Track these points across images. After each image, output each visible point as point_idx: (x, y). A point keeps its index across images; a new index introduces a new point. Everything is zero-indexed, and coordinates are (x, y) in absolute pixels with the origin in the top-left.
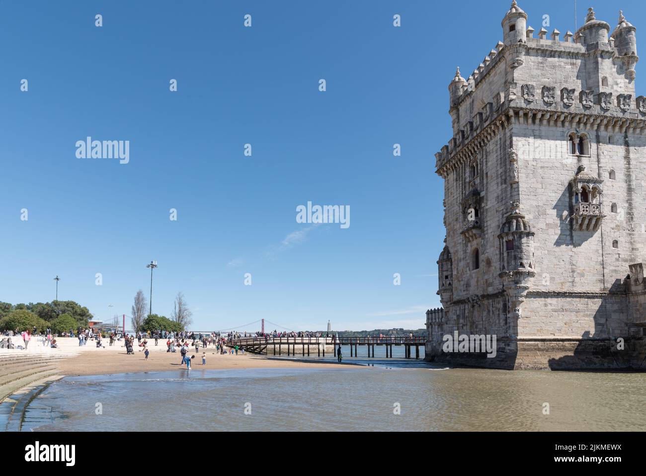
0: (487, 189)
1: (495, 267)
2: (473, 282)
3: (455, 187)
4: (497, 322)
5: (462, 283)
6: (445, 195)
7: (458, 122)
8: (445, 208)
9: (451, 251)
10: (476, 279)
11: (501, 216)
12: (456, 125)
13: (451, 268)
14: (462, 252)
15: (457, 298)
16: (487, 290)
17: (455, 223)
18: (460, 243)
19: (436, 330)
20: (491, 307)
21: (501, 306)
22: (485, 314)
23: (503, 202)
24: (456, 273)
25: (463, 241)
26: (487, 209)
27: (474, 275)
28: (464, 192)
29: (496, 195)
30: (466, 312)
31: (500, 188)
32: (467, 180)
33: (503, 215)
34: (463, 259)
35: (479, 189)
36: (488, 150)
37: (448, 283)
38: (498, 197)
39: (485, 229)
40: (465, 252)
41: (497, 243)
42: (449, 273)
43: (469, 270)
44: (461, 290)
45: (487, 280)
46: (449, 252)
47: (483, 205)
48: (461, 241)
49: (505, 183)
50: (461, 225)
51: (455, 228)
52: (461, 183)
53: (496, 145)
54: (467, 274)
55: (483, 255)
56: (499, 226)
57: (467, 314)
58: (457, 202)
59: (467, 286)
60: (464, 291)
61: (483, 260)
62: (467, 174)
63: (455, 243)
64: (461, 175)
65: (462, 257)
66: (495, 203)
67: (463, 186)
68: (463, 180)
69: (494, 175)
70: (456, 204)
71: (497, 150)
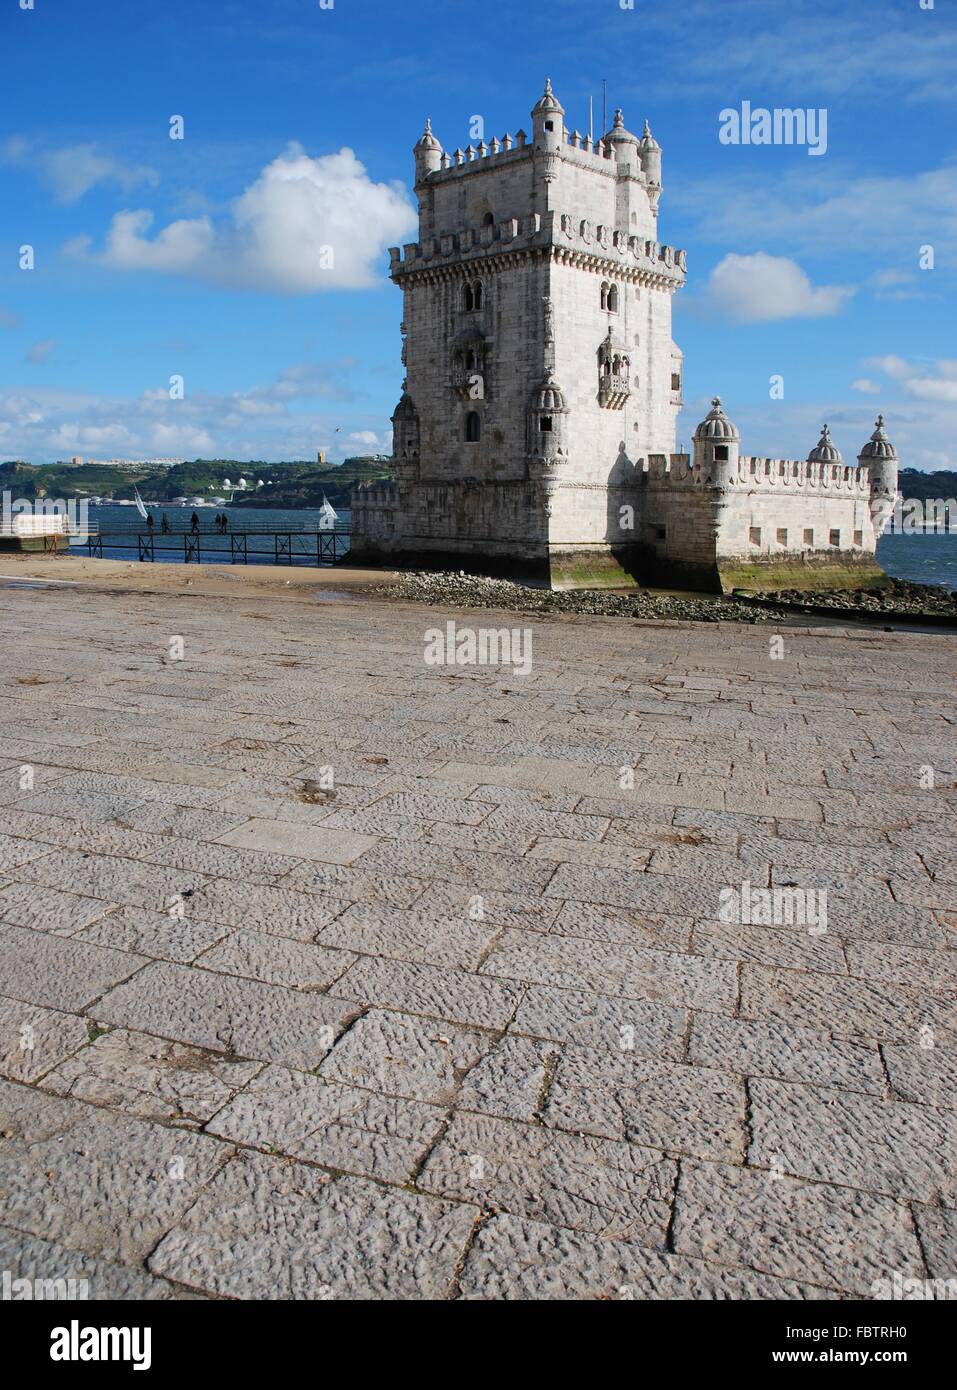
0: (499, 336)
1: (511, 446)
2: (466, 459)
3: (429, 311)
4: (512, 518)
5: (441, 456)
6: (406, 316)
7: (431, 209)
8: (405, 336)
9: (419, 404)
10: (472, 456)
11: (524, 380)
12: (425, 212)
13: (419, 431)
14: (443, 412)
15: (429, 475)
16: (494, 473)
17: (428, 365)
18: (439, 398)
19: (377, 518)
20: (501, 498)
21: (520, 497)
22: (489, 505)
23: (530, 362)
24: (427, 438)
25: (445, 394)
26: (498, 364)
27: (467, 449)
28: (450, 325)
29: (516, 348)
30: (450, 498)
31: (524, 341)
32: (458, 309)
33: (528, 378)
34: (446, 422)
35: (482, 329)
36: (503, 281)
37: (412, 451)
38: (519, 352)
39: (494, 390)
40: (451, 413)
41: (517, 413)
42: (414, 437)
43: (458, 440)
44: (438, 466)
45: (493, 460)
46: (412, 406)
47: (490, 355)
48: (441, 394)
49: (535, 335)
50: (442, 371)
51: (428, 372)
52: (442, 308)
53: (519, 280)
54: (454, 445)
55: (488, 425)
56: (520, 392)
57: (451, 502)
58: (433, 335)
59: (451, 463)
60: (445, 468)
61: (487, 432)
62: (456, 300)
63: (427, 395)
64: (443, 298)
65: (444, 418)
66: (515, 359)
67: (448, 316)
68: (447, 307)
69: (514, 320)
70: (430, 337)
71: (519, 287)
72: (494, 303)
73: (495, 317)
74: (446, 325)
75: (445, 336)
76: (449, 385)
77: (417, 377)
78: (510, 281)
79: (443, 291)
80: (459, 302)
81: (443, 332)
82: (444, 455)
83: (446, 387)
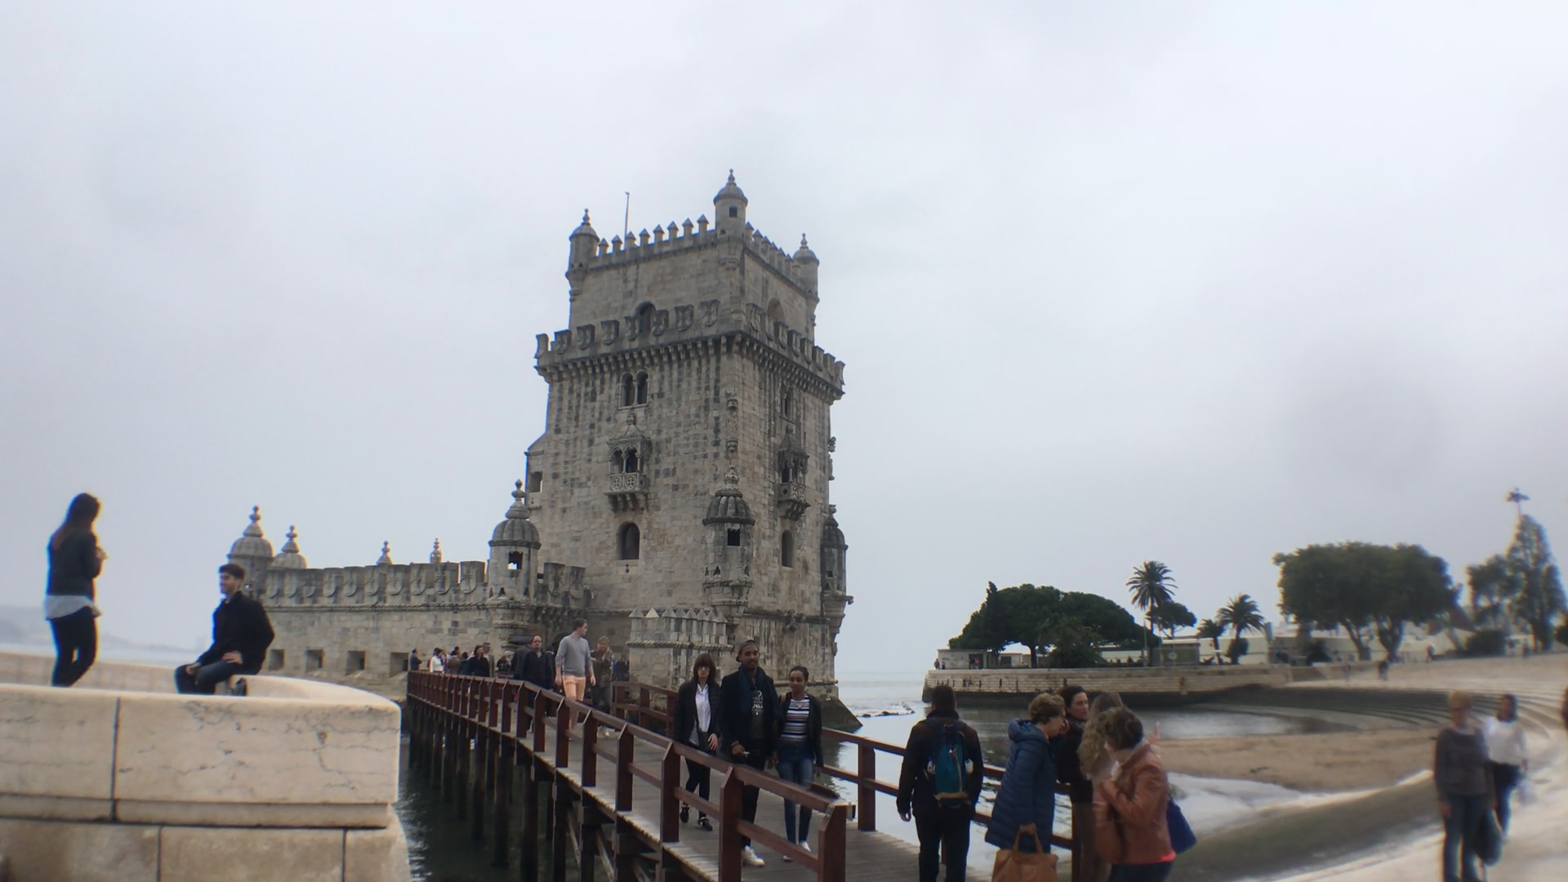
1: (813, 578)
2: (784, 586)
4: (814, 658)
5: (765, 579)
10: (787, 583)
14: (767, 525)
15: (757, 604)
16: (803, 606)
17: (755, 461)
18: (764, 505)
20: (808, 635)
21: (818, 635)
22: (800, 643)
23: (821, 494)
24: (754, 554)
25: (769, 504)
27: (785, 575)
28: (773, 423)
29: (814, 476)
30: (772, 634)
31: (818, 471)
32: (778, 410)
34: (769, 536)
40: (773, 527)
41: (816, 544)
43: (777, 562)
44: (762, 591)
45: (803, 593)
48: (767, 502)
49: (824, 469)
50: (767, 474)
51: (756, 469)
52: (767, 399)
53: (815, 409)
54: (775, 567)
55: (799, 551)
56: (817, 523)
57: (773, 638)
58: (760, 427)
59: (773, 590)
60: (769, 595)
61: (799, 559)
62: (778, 399)
63: (755, 498)
64: (768, 388)
65: (768, 532)
66: (814, 487)
67: (772, 412)
68: (770, 400)
69: (813, 447)
70: (758, 427)
71: (815, 416)
72: (801, 420)
73: (802, 436)
74: (770, 421)
75: (769, 431)
76: (772, 493)
77: (748, 471)
78: (810, 405)
79: (768, 380)
80: (779, 401)
81: (768, 428)
82: (767, 578)
83: (770, 495)
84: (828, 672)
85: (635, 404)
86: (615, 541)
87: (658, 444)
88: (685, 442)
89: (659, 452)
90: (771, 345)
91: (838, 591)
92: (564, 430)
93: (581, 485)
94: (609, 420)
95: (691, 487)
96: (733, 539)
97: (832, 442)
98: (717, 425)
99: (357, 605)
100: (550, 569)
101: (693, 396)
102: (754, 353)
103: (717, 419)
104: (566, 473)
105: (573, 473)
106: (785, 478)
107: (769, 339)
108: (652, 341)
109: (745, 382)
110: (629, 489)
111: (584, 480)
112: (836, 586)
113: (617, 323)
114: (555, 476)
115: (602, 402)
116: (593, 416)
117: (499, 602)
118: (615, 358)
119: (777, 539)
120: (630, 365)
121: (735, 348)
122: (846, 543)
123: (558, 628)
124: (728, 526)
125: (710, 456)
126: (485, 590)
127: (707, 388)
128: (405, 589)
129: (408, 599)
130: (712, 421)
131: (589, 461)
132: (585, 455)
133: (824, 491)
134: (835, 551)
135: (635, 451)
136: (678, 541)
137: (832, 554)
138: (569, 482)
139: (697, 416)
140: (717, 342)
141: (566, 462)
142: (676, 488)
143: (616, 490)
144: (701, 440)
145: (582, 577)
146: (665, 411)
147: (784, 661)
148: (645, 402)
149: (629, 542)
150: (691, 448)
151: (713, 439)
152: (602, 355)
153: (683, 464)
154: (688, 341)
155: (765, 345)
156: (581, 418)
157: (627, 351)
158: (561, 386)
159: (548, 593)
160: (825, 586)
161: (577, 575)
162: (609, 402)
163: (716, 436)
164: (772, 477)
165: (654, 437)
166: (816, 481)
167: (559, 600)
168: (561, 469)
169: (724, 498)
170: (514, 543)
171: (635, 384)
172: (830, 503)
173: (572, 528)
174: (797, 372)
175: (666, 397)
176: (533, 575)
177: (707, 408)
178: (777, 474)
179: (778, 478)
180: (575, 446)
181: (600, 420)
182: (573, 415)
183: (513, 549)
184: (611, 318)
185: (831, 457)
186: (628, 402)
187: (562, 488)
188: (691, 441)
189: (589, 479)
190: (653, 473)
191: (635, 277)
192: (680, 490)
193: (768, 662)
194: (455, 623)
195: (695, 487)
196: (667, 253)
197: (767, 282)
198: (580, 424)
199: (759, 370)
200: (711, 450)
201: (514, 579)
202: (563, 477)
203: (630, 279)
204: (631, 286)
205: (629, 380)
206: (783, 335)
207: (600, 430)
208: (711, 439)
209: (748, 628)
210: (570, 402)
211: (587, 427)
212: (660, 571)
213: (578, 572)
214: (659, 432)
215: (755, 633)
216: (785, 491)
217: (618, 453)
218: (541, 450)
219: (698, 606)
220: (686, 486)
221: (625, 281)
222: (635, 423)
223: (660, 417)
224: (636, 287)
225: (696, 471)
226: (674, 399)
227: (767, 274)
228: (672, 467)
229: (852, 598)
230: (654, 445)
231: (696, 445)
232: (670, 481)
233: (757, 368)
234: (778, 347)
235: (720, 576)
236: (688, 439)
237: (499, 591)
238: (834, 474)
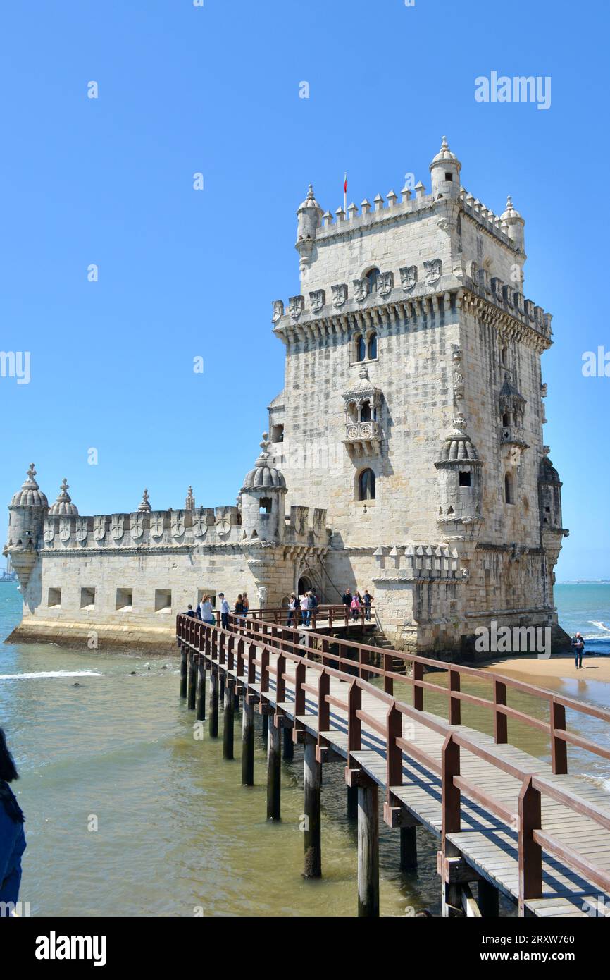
2: (508, 522)
5: (493, 516)
6: (461, 339)
10: (511, 519)
14: (492, 466)
15: (486, 539)
16: (525, 539)
18: (489, 448)
20: (530, 566)
21: (539, 566)
22: (523, 574)
25: (493, 447)
27: (509, 512)
28: (493, 371)
30: (499, 565)
34: (495, 477)
40: (497, 468)
44: (491, 527)
45: (525, 527)
48: (491, 445)
50: (491, 420)
51: (481, 415)
52: (488, 351)
53: (528, 358)
54: (500, 504)
55: (519, 489)
56: (534, 463)
57: (501, 571)
58: (483, 375)
59: (500, 525)
60: (496, 531)
61: (520, 497)
62: (496, 349)
63: (481, 442)
64: (488, 339)
65: (493, 473)
66: (530, 430)
67: (492, 362)
68: (490, 350)
69: (528, 393)
70: (480, 376)
71: (528, 364)
72: (517, 369)
73: (518, 383)
74: (490, 370)
75: (491, 378)
76: (495, 436)
77: (473, 416)
78: (524, 354)
79: (487, 332)
80: (498, 351)
81: (489, 376)
82: (494, 515)
83: (494, 438)
84: (548, 600)
85: (366, 359)
86: (353, 484)
87: (389, 394)
88: (415, 392)
89: (390, 401)
90: (490, 299)
91: (555, 525)
92: (302, 386)
93: (319, 435)
94: (342, 375)
95: (421, 434)
96: (464, 479)
97: (543, 387)
98: (444, 375)
99: (124, 547)
100: (297, 512)
101: (420, 349)
102: (475, 307)
103: (443, 369)
104: (306, 424)
105: (312, 424)
106: (506, 423)
107: (488, 294)
108: (380, 301)
109: (468, 334)
110: (364, 437)
111: (322, 430)
112: (553, 521)
113: (345, 286)
114: (296, 427)
115: (336, 359)
116: (328, 372)
117: (253, 543)
118: (346, 319)
119: (502, 479)
120: (360, 324)
121: (458, 303)
122: (561, 481)
123: (304, 565)
124: (461, 468)
125: (439, 405)
126: (238, 532)
127: (433, 342)
128: (166, 533)
129: (170, 541)
130: (439, 373)
131: (326, 412)
132: (322, 408)
133: (538, 433)
134: (551, 487)
135: (369, 402)
136: (412, 483)
137: (548, 491)
138: (308, 433)
139: (425, 368)
140: (441, 299)
141: (306, 415)
142: (407, 434)
143: (352, 438)
144: (430, 390)
145: (325, 518)
146: (395, 364)
147: (511, 591)
148: (375, 357)
149: (365, 485)
150: (420, 398)
151: (441, 388)
152: (333, 317)
153: (414, 413)
154: (413, 299)
155: (485, 300)
156: (316, 374)
157: (356, 312)
158: (297, 346)
159: (295, 533)
160: (543, 520)
161: (320, 516)
162: (342, 358)
163: (444, 386)
164: (494, 421)
165: (385, 390)
166: (532, 424)
167: (305, 539)
168: (301, 422)
169: (454, 442)
170: (264, 490)
171: (366, 341)
172: (544, 444)
173: (313, 473)
174: (512, 325)
175: (395, 352)
176: (282, 517)
177: (433, 359)
178: (499, 419)
179: (500, 422)
180: (313, 400)
181: (334, 375)
182: (310, 371)
183: (263, 495)
184: (340, 283)
185: (543, 402)
186: (360, 358)
187: (302, 438)
188: (420, 391)
189: (327, 428)
190: (385, 421)
191: (359, 244)
192: (412, 436)
193: (498, 593)
194: (213, 562)
195: (426, 433)
196: (388, 219)
197: (481, 242)
198: (316, 379)
199: (479, 323)
200: (439, 399)
201: (265, 521)
202: (303, 428)
203: (355, 246)
204: (356, 252)
205: (360, 339)
206: (499, 290)
207: (334, 385)
208: (439, 388)
209: (479, 562)
210: (306, 361)
211: (323, 382)
212: (396, 511)
213: (320, 514)
214: (390, 384)
215: (487, 566)
216: (507, 435)
217: (353, 405)
218: (282, 404)
219: (434, 544)
220: (417, 432)
221: (351, 248)
222: (367, 377)
223: (390, 370)
224: (361, 253)
225: (426, 419)
226: (402, 352)
227: (482, 234)
228: (402, 415)
229: (567, 531)
230: (385, 396)
231: (426, 395)
232: (403, 428)
233: (477, 321)
234: (495, 301)
235: (454, 514)
236: (417, 390)
237: (252, 533)
238: (546, 417)
